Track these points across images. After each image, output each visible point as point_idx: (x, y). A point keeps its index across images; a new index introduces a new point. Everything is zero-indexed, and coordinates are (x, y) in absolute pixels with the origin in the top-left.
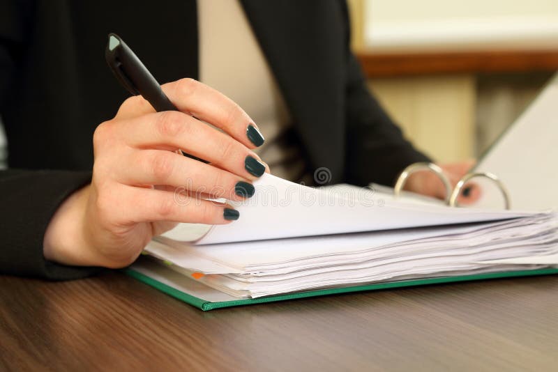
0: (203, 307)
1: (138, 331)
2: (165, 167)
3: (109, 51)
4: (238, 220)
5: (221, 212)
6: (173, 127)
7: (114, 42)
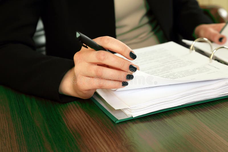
0: (115, 122)
1: (93, 138)
2: (100, 73)
3: (76, 37)
4: (128, 85)
5: (121, 84)
6: (102, 57)
7: (78, 35)
